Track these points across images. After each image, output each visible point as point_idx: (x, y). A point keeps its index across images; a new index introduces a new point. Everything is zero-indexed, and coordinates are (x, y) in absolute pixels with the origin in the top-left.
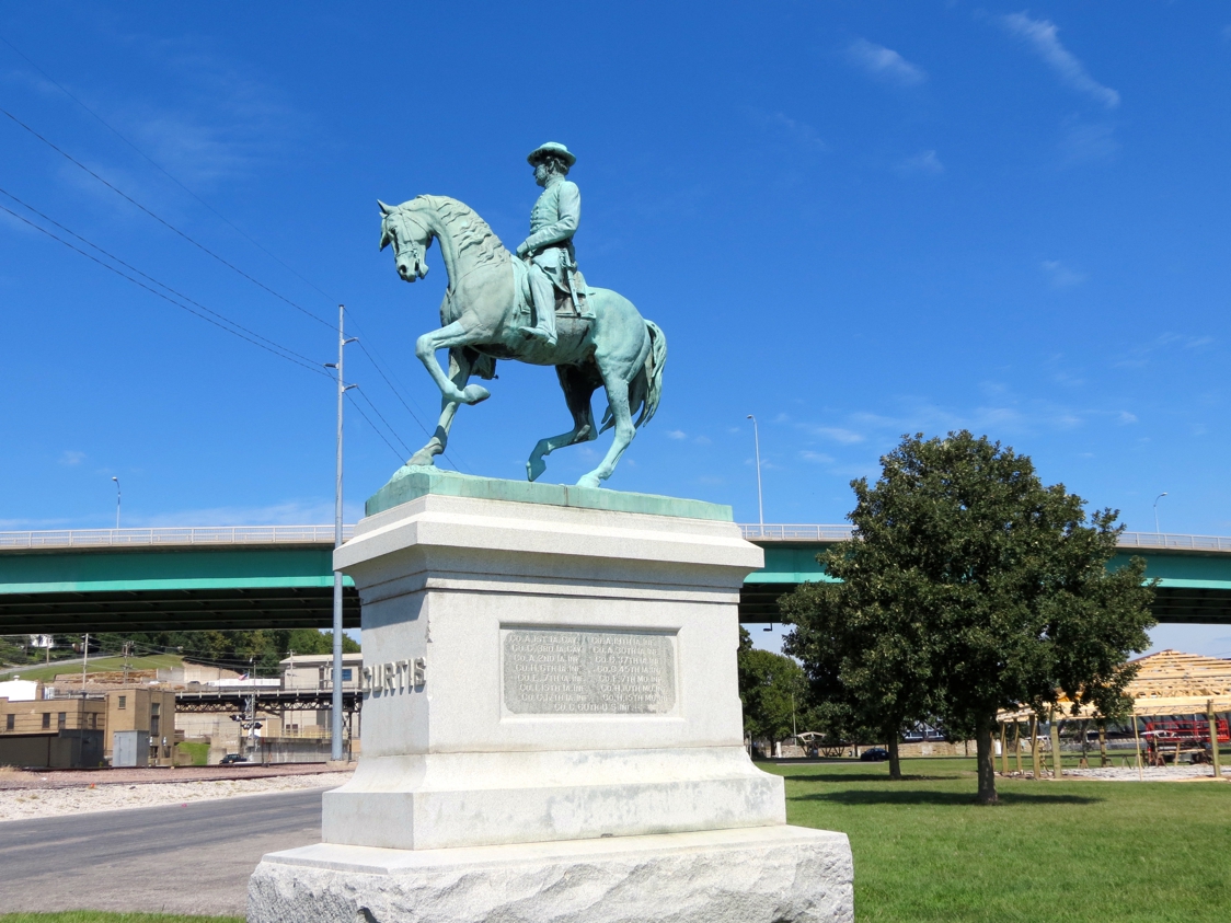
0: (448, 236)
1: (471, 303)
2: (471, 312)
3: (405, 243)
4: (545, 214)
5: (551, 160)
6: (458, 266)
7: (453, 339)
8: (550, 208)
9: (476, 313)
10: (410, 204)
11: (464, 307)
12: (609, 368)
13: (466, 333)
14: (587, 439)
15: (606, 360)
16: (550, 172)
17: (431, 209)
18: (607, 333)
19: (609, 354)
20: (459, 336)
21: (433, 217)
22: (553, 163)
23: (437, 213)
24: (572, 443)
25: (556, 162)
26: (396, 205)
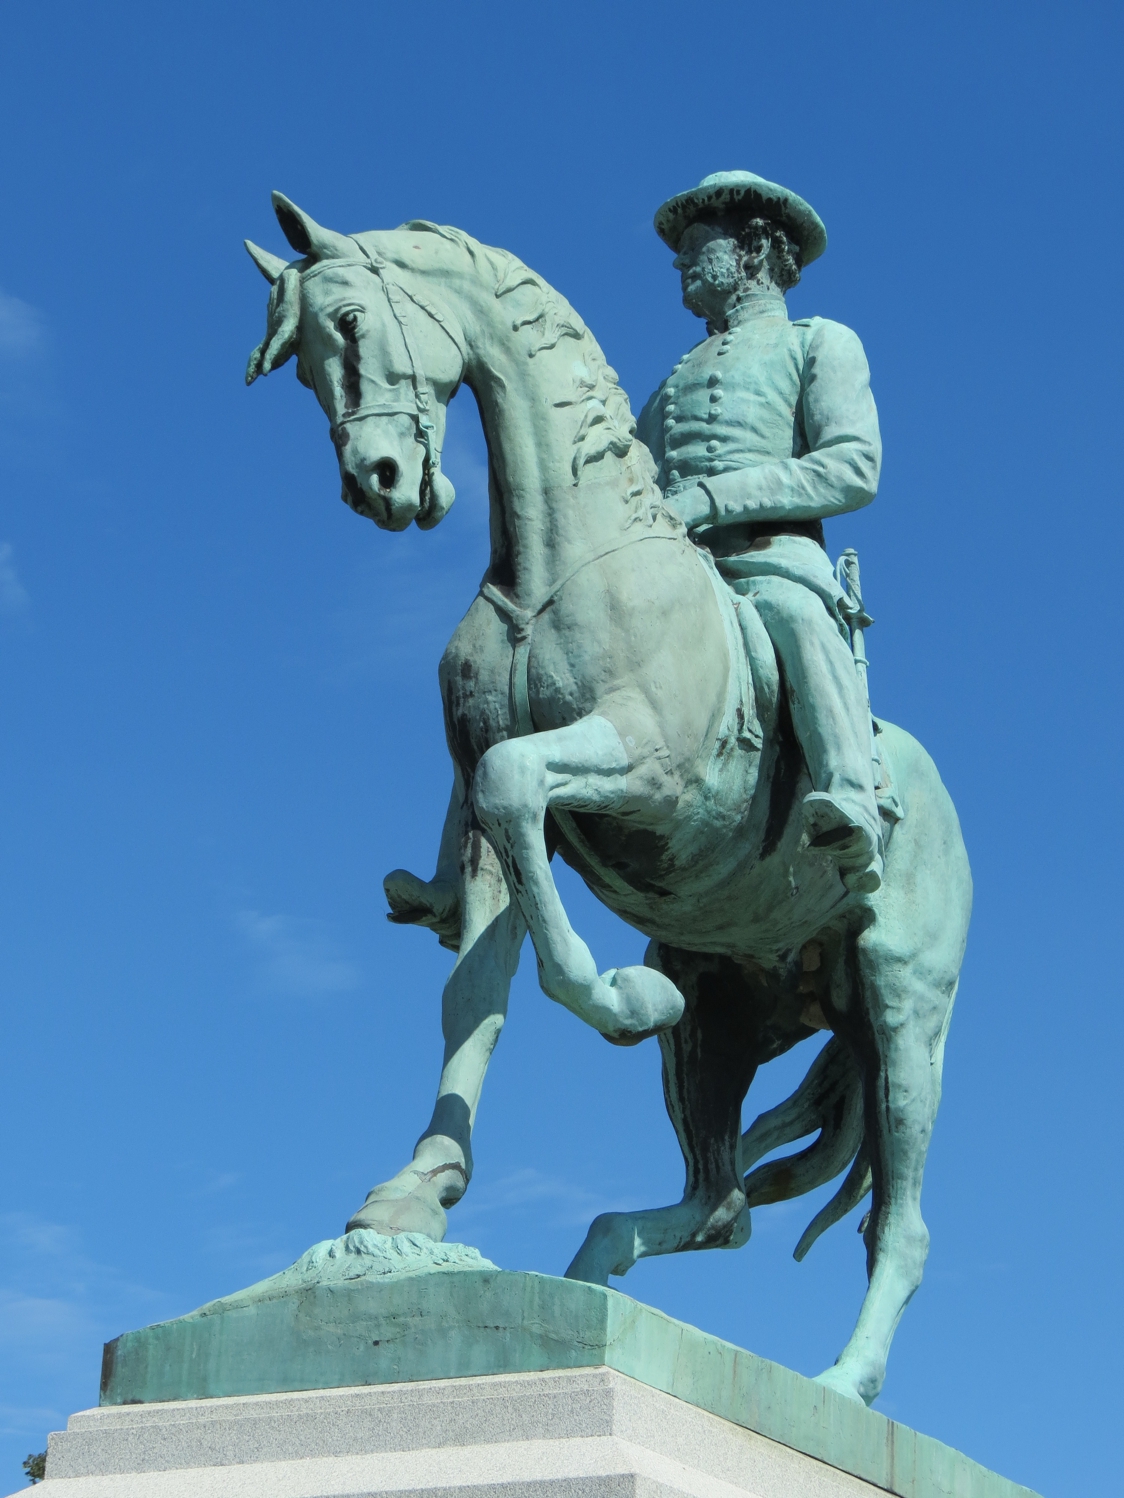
0: (533, 399)
1: (635, 664)
2: (636, 695)
3: (393, 378)
4: (752, 413)
5: (765, 232)
6: (569, 518)
7: (595, 781)
8: (772, 396)
9: (654, 704)
10: (398, 241)
11: (610, 673)
12: (908, 1005)
13: (629, 769)
14: (726, 1243)
15: (905, 975)
16: (751, 271)
17: (476, 281)
18: (909, 881)
19: (914, 956)
20: (608, 773)
21: (481, 312)
22: (765, 243)
23: (496, 305)
24: (689, 1245)
25: (776, 244)
26: (346, 230)
